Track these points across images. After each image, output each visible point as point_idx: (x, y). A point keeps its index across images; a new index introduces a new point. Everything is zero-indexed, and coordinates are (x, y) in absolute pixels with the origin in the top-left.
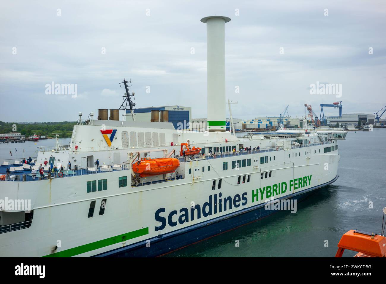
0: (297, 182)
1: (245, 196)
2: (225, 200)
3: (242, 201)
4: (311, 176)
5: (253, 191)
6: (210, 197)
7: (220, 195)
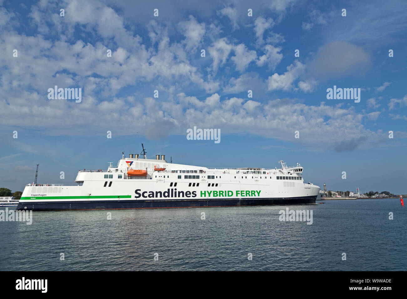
0: (245, 192)
1: (194, 193)
2: (179, 193)
3: (192, 195)
4: (260, 191)
5: (201, 192)
6: (169, 190)
7: (176, 189)
